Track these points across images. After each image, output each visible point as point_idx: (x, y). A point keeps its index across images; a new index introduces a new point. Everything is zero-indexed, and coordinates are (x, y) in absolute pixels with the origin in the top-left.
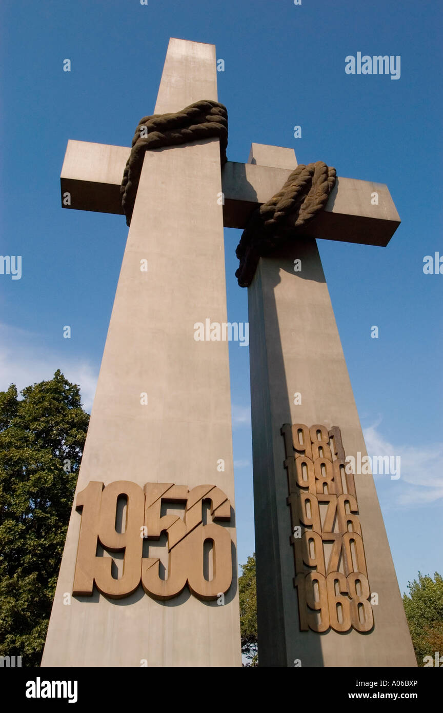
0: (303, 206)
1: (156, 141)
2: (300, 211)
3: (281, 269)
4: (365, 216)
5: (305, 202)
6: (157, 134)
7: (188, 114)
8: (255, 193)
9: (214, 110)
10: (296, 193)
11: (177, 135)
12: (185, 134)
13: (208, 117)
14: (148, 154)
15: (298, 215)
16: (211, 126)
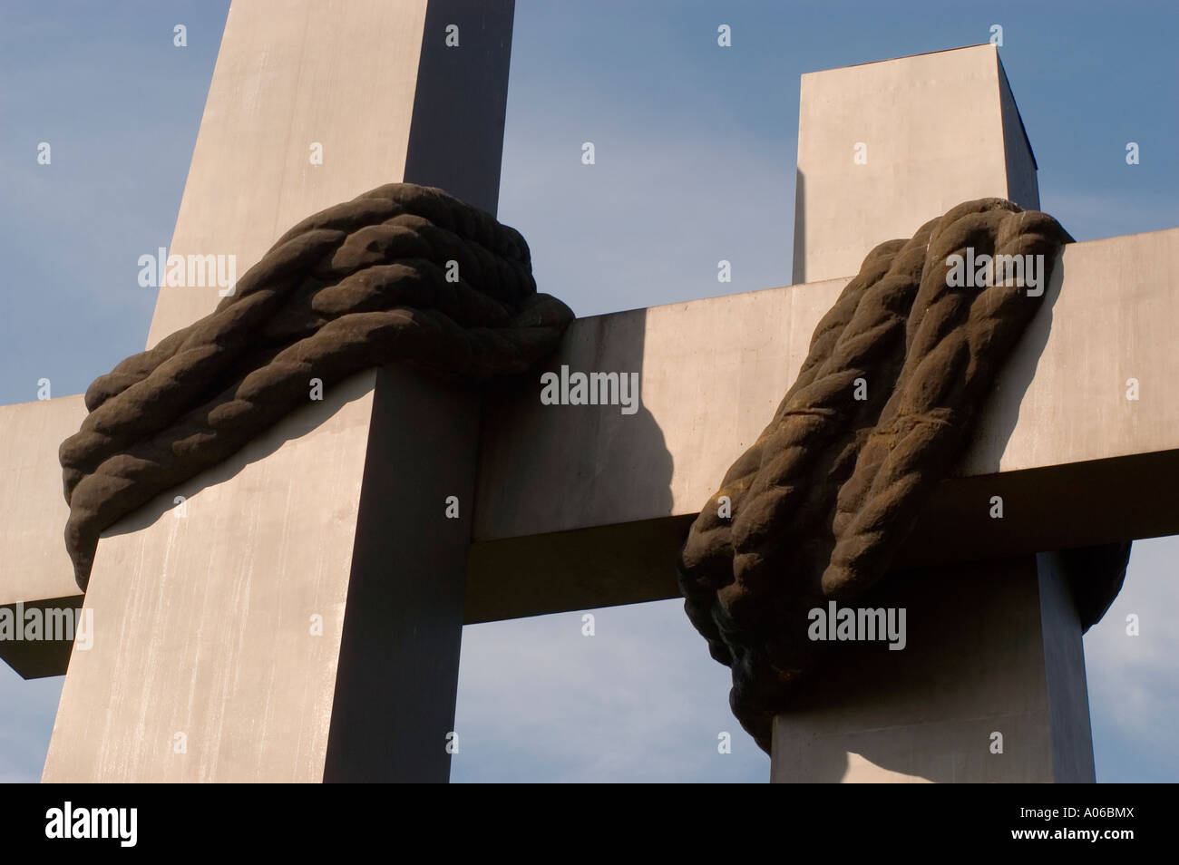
1: (119, 494)
5: (861, 458)
6: (121, 468)
11: (194, 439)
13: (321, 298)
14: (102, 548)
16: (321, 351)
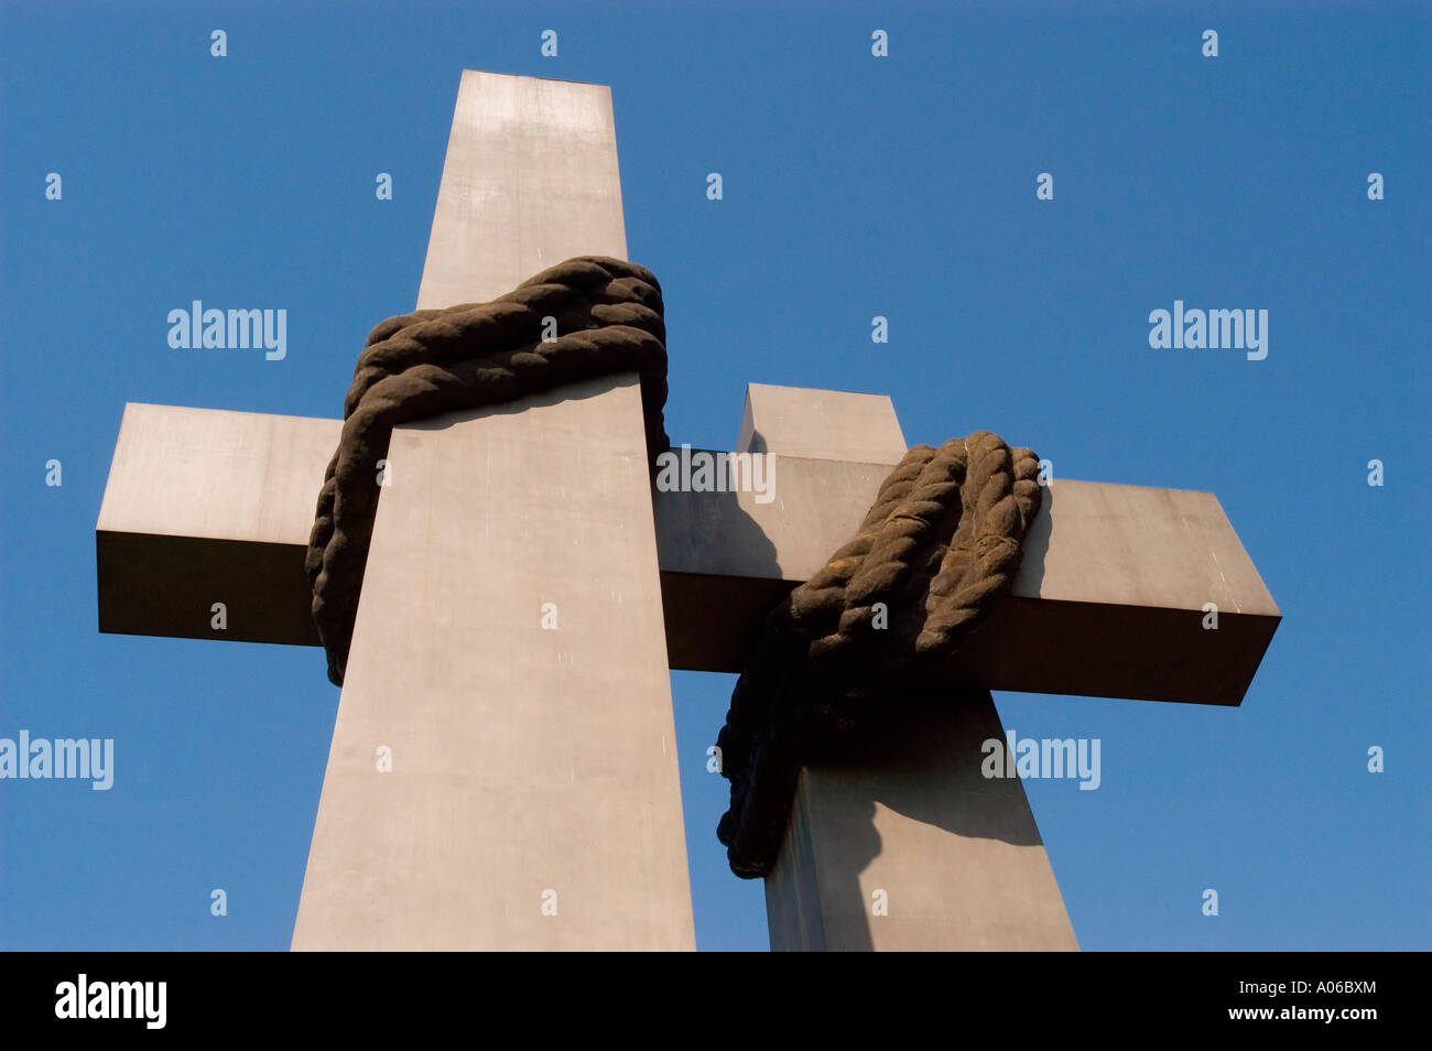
0: (936, 584)
1: (425, 394)
2: (931, 602)
3: (879, 805)
4: (1155, 604)
5: (944, 566)
6: (430, 374)
7: (529, 303)
8: (769, 550)
9: (616, 286)
10: (907, 541)
11: (498, 371)
12: (522, 368)
13: (598, 309)
14: (399, 437)
15: (924, 615)
16: (609, 338)
